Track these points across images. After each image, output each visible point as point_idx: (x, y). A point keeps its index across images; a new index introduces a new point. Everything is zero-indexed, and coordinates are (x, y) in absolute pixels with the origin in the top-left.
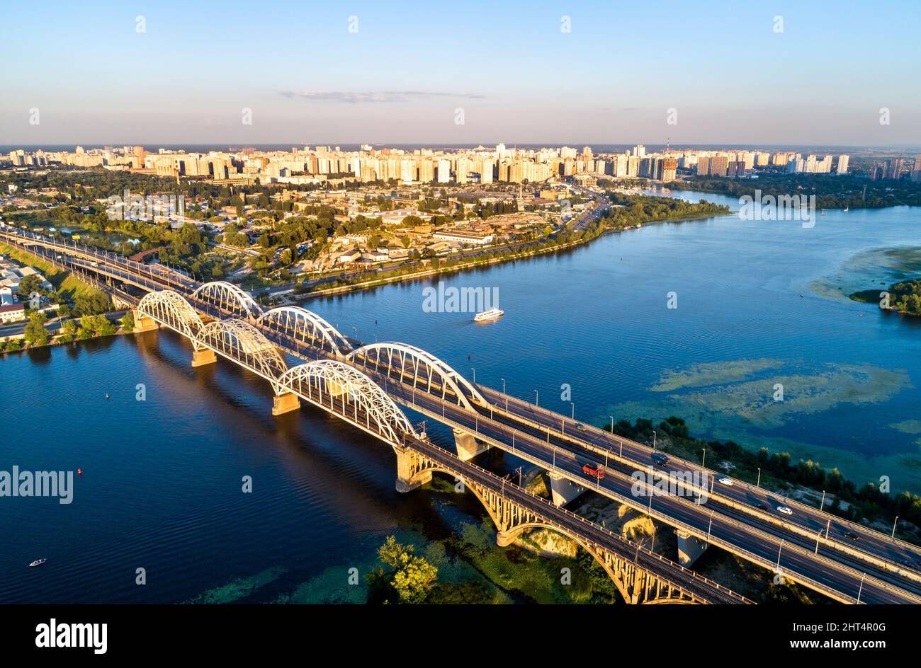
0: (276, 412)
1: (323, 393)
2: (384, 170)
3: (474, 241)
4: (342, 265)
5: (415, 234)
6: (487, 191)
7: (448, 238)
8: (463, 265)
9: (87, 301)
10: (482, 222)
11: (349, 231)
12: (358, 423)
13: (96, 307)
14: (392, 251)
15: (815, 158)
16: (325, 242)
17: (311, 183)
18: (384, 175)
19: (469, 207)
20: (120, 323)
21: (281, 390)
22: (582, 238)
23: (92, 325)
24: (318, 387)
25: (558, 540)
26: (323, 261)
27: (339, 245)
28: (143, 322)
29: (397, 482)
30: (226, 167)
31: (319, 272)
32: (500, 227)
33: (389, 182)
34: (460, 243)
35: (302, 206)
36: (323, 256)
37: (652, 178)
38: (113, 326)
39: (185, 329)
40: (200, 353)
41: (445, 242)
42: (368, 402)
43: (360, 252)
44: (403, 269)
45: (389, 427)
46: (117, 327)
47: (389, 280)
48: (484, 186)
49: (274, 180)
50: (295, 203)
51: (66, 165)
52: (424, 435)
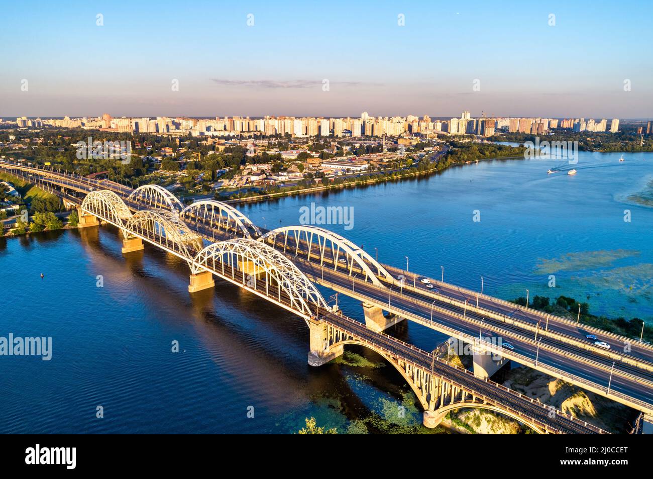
0: (193, 289)
1: (236, 270)
2: (281, 127)
3: (354, 169)
4: (252, 182)
5: (307, 164)
6: (357, 140)
7: (332, 166)
8: (347, 184)
9: (41, 202)
10: (357, 158)
11: (257, 161)
12: (269, 296)
13: (49, 206)
14: (291, 174)
15: (594, 121)
16: (239, 168)
17: (229, 135)
18: (281, 131)
19: (346, 148)
20: (67, 220)
21: (197, 269)
22: (436, 167)
23: (43, 221)
24: (231, 265)
25: (494, 422)
26: (237, 180)
27: (249, 171)
28: (86, 219)
29: (309, 356)
30: (167, 126)
31: (234, 187)
32: (371, 160)
33: (285, 136)
34: (343, 170)
35: (222, 148)
36: (237, 177)
37: (477, 134)
38: (60, 221)
39: (117, 220)
40: (130, 241)
41: (331, 168)
42: (279, 275)
43: (266, 174)
44: (300, 185)
45: (301, 299)
46: (65, 223)
47: (290, 193)
48: (355, 138)
49: (202, 134)
50: (216, 146)
51: (56, 127)
52: (336, 307)
